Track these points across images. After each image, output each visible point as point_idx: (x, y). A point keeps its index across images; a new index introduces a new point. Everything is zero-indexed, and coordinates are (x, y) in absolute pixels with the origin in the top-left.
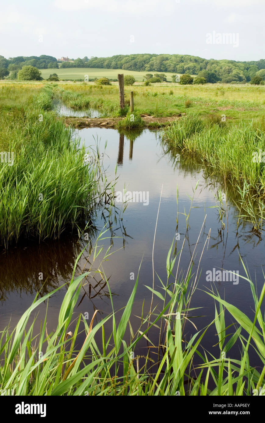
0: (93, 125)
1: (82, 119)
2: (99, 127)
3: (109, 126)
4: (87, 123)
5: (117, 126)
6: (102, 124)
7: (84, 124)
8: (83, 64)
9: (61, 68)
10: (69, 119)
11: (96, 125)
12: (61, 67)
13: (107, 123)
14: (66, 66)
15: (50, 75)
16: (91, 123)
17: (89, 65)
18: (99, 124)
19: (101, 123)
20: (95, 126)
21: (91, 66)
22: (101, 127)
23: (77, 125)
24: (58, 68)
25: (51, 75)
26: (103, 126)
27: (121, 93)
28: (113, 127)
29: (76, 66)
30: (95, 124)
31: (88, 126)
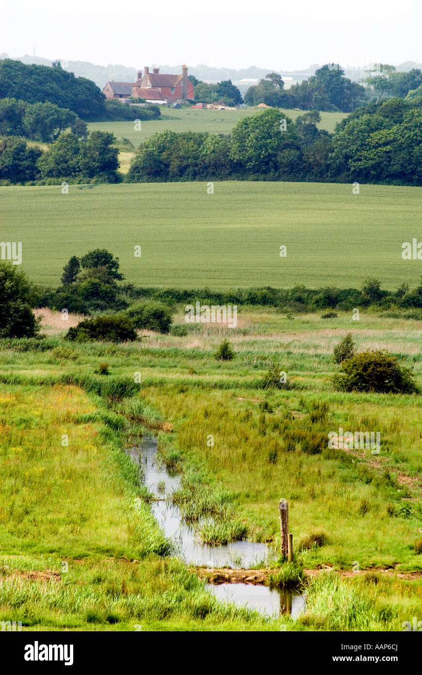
0: (235, 580)
1: (221, 570)
2: (244, 582)
3: (257, 581)
4: (227, 576)
5: (268, 582)
6: (247, 579)
7: (222, 577)
8: (294, 153)
9: (139, 180)
10: (201, 570)
11: (240, 580)
12: (135, 169)
13: (256, 578)
14: (175, 164)
15: (66, 262)
16: (233, 577)
17: (347, 157)
18: (244, 579)
19: (247, 577)
20: (238, 580)
21: (353, 165)
22: (247, 582)
23: (212, 579)
24: (117, 179)
25: (74, 262)
26: (249, 581)
27: (283, 531)
28: (262, 583)
29: (250, 165)
30: (238, 579)
31: (228, 580)
